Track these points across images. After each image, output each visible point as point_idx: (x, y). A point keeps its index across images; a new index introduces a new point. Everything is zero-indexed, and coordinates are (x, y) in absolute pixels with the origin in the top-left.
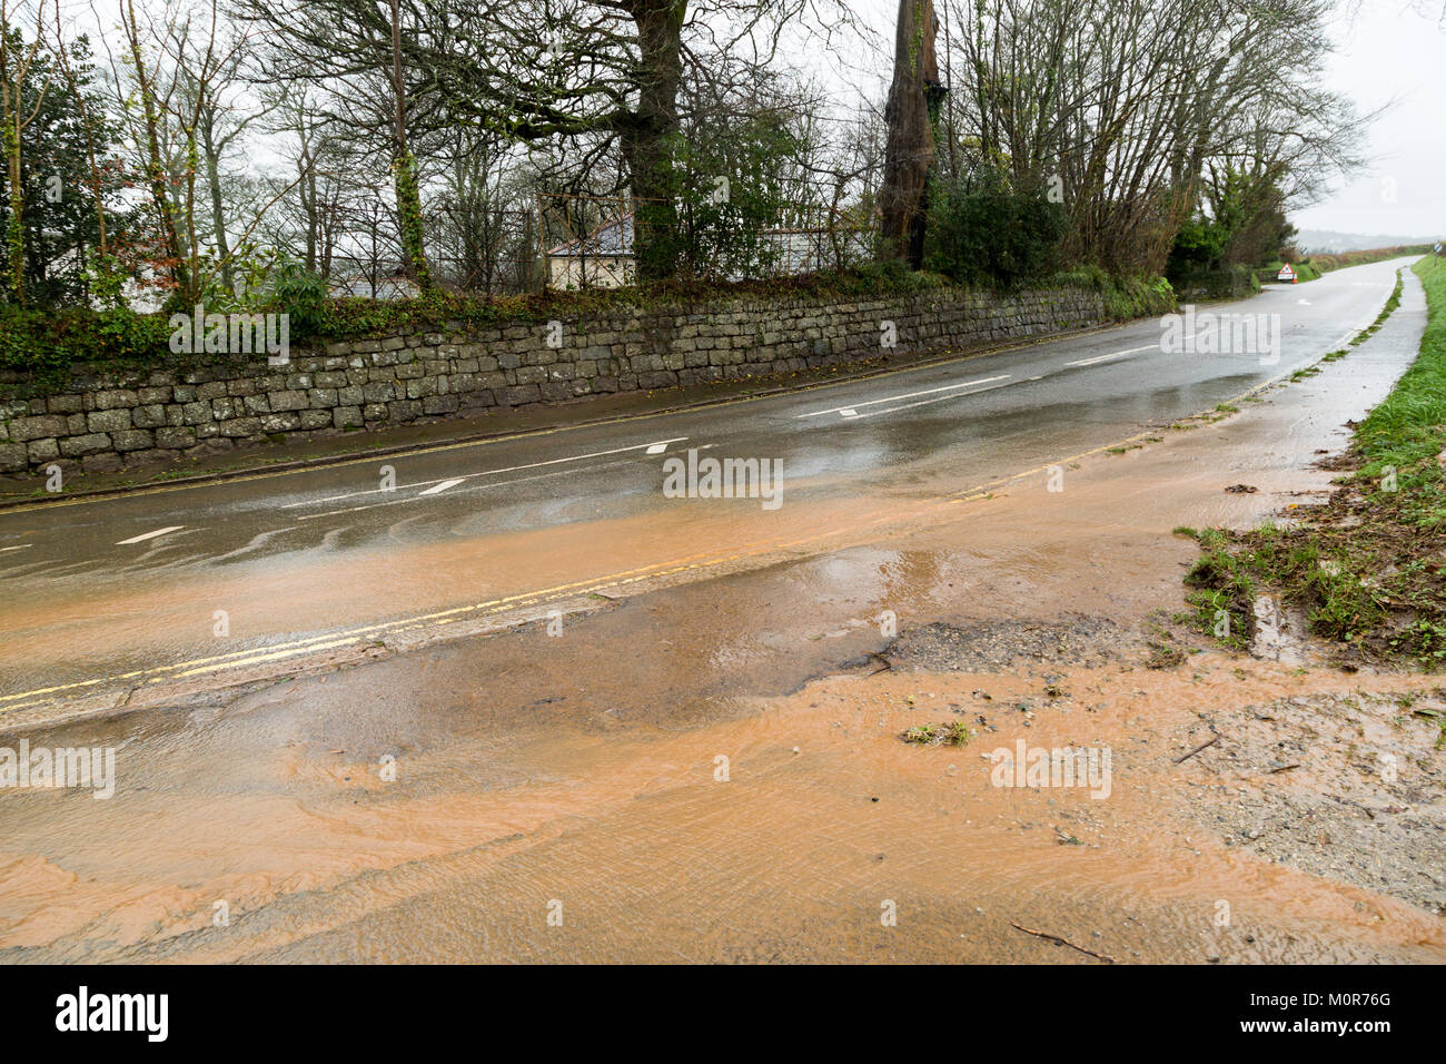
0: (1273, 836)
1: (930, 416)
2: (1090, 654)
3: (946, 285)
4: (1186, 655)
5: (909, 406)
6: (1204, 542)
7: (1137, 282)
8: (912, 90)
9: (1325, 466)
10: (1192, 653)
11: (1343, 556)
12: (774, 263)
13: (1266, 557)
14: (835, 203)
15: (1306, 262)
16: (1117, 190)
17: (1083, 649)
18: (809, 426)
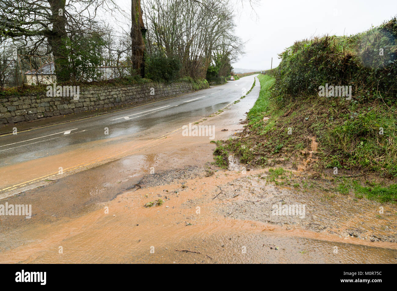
0: (234, 213)
1: (149, 117)
2: (192, 175)
3: (152, 82)
4: (214, 172)
5: (144, 115)
6: (217, 144)
7: (199, 80)
8: (137, 29)
9: (242, 123)
10: (215, 171)
11: (246, 144)
12: (102, 77)
13: (230, 146)
14: (118, 60)
15: (236, 76)
16: (193, 57)
17: (190, 174)
18: (116, 122)
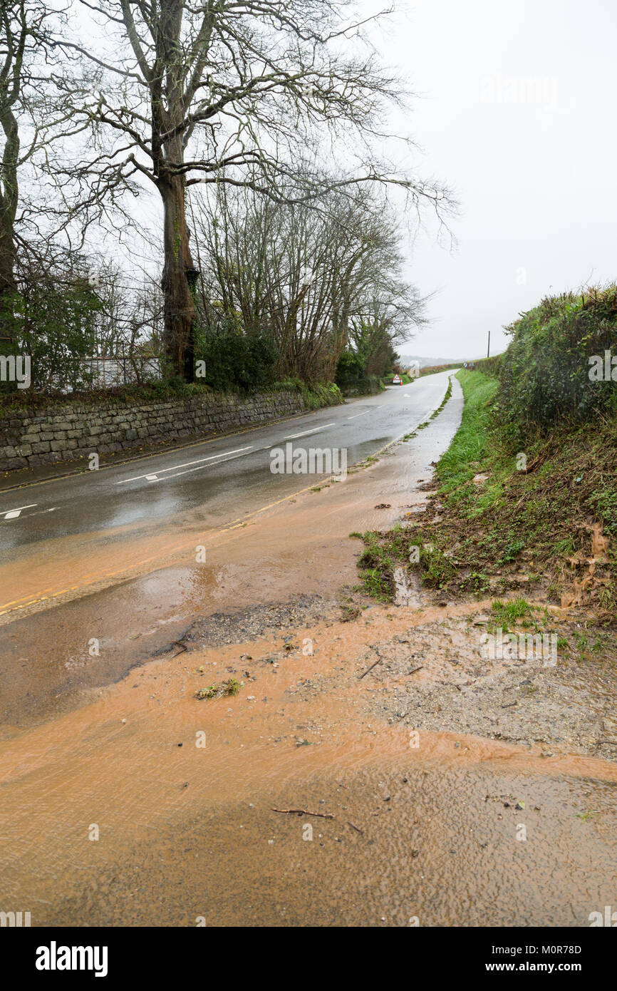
0: (413, 713)
1: (205, 476)
2: (309, 618)
3: (210, 392)
4: (361, 610)
5: (191, 470)
6: (366, 540)
7: (320, 387)
8: (177, 272)
9: (422, 489)
10: (364, 609)
11: (435, 539)
12: (94, 381)
13: (397, 545)
14: (133, 341)
15: (405, 374)
16: (304, 334)
17: (304, 617)
18: (125, 489)
